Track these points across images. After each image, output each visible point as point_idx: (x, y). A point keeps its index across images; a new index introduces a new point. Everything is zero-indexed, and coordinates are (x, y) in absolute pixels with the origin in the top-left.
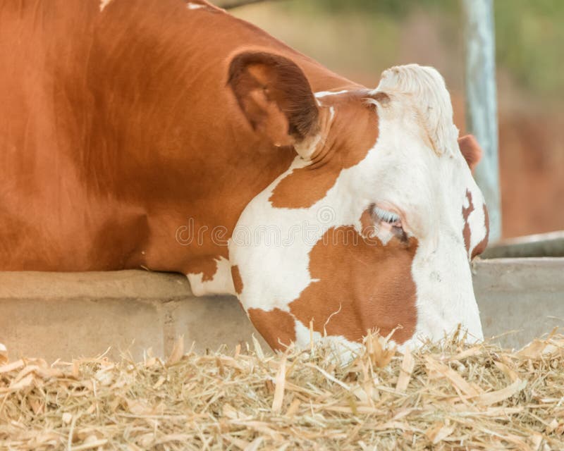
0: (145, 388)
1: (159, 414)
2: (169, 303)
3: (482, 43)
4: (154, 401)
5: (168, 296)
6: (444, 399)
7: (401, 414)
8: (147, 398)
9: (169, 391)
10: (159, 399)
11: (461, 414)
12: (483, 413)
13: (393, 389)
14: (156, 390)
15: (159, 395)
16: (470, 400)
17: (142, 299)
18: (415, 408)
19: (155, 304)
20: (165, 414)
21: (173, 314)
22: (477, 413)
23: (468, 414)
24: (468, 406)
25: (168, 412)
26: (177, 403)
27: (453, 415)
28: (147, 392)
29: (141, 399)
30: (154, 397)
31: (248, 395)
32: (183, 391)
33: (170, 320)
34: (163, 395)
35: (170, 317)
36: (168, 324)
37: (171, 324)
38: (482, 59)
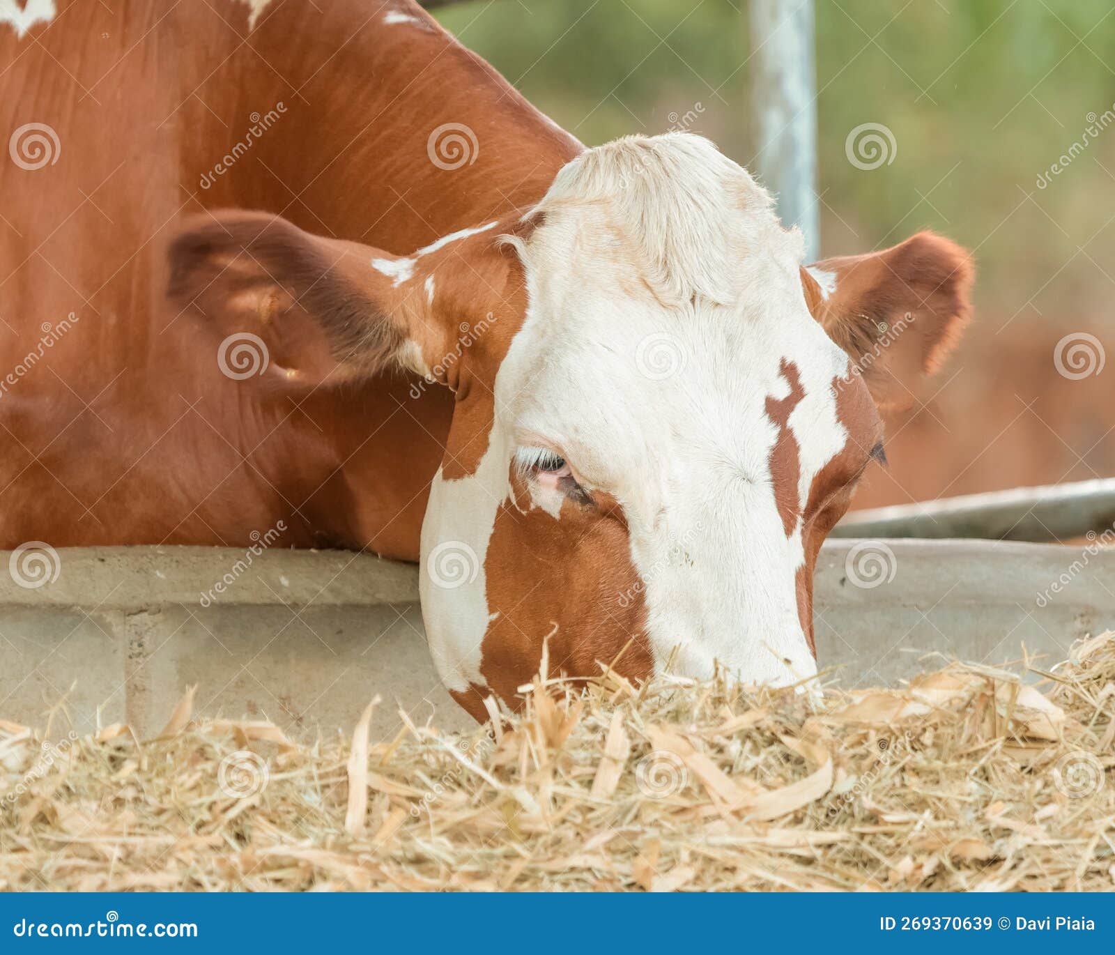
0: (96, 780)
1: (119, 834)
2: (137, 617)
3: (790, 114)
4: (110, 805)
5: (135, 603)
6: (683, 810)
7: (598, 840)
8: (96, 799)
9: (145, 786)
10: (119, 802)
11: (713, 840)
12: (760, 840)
13: (586, 791)
14: (118, 784)
15: (121, 794)
16: (737, 813)
17: (83, 607)
18: (624, 828)
19: (110, 618)
20: (130, 834)
21: (146, 640)
22: (747, 840)
23: (730, 840)
24: (731, 825)
25: (138, 830)
26: (161, 812)
27: (698, 842)
28: (98, 787)
29: (84, 803)
30: (111, 798)
31: (306, 798)
32: (174, 789)
33: (137, 651)
34: (129, 793)
35: (140, 645)
36: (135, 659)
37: (140, 660)
38: (788, 146)
